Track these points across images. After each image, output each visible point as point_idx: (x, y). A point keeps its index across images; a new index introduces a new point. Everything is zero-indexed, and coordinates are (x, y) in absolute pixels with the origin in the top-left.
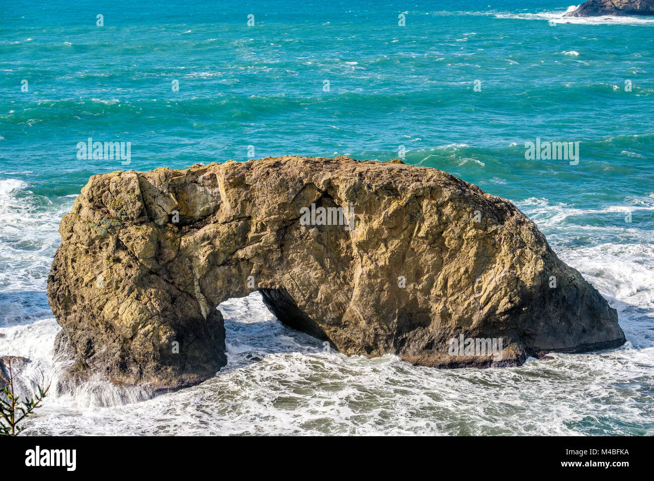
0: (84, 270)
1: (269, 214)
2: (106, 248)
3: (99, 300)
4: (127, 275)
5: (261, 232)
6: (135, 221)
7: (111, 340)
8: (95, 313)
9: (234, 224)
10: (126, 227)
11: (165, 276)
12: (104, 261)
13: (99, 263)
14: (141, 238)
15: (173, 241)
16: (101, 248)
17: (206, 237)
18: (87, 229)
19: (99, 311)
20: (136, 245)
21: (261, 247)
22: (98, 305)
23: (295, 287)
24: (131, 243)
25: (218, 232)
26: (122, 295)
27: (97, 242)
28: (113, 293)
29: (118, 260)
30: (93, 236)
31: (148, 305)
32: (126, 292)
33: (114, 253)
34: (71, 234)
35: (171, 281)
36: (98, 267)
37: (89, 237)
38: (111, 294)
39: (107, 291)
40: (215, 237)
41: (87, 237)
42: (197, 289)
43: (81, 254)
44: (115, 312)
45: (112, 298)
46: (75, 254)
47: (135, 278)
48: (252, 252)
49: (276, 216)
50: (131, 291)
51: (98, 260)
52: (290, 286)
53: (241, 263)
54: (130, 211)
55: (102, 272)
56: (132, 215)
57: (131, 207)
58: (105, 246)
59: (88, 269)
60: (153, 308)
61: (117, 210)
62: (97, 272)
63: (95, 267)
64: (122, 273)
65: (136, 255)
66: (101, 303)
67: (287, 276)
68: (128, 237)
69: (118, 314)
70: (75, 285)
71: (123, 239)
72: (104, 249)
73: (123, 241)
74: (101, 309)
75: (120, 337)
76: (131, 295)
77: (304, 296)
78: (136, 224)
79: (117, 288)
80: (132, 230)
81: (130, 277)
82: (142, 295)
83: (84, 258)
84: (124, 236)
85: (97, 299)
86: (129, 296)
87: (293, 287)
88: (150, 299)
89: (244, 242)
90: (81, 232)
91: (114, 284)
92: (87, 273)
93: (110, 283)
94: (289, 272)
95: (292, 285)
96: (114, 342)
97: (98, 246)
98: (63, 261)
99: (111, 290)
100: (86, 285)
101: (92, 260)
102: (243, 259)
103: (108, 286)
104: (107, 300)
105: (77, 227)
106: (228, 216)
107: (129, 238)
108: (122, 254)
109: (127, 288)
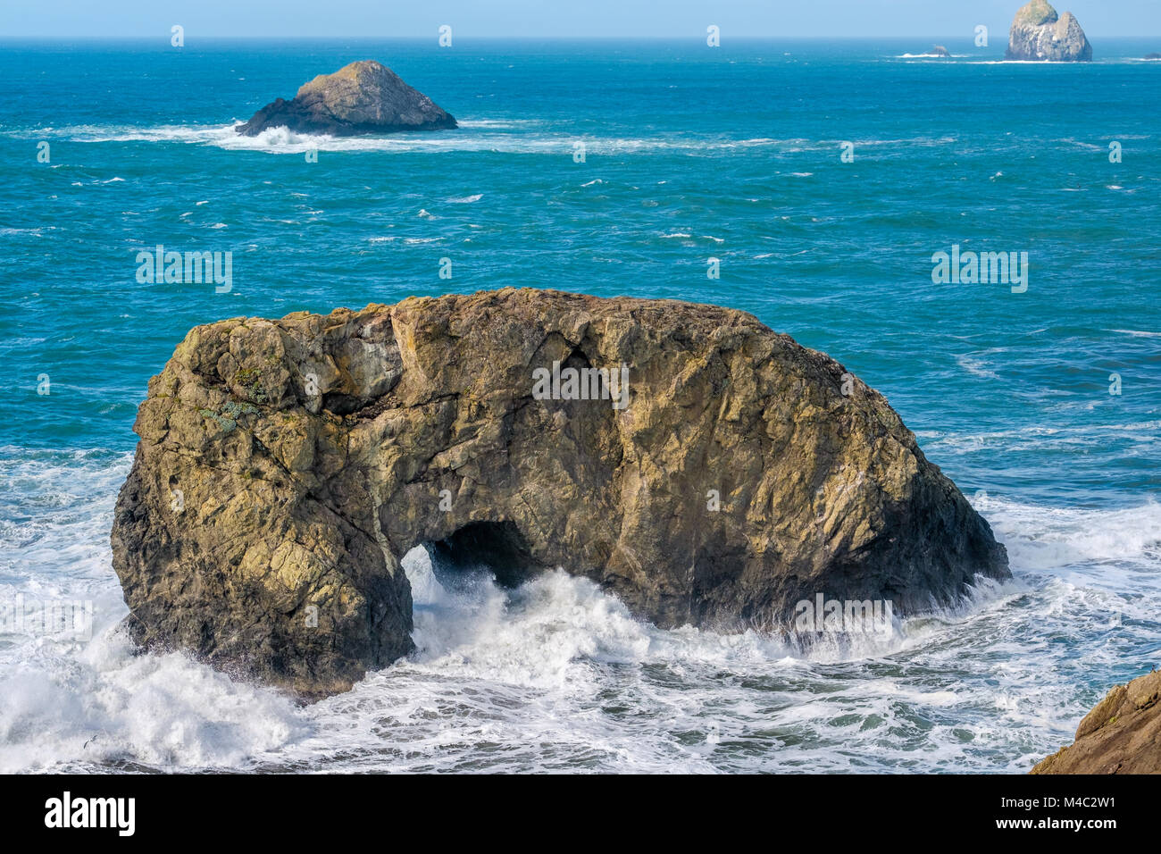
0: (199, 495)
1: (491, 388)
2: (235, 454)
3: (232, 546)
4: (277, 499)
5: (476, 420)
6: (279, 405)
7: (253, 618)
8: (224, 570)
9: (432, 406)
10: (266, 416)
11: (330, 502)
12: (235, 476)
13: (225, 480)
14: (295, 433)
15: (338, 439)
16: (224, 454)
17: (388, 431)
18: (198, 420)
19: (234, 568)
20: (286, 446)
21: (475, 448)
22: (230, 555)
23: (529, 516)
24: (278, 443)
25: (409, 422)
26: (273, 536)
27: (217, 443)
28: (256, 532)
29: (257, 474)
30: (212, 432)
31: (317, 551)
32: (278, 530)
33: (250, 462)
34: (165, 432)
35: (339, 511)
36: (225, 488)
37: (205, 435)
38: (253, 535)
39: (245, 530)
40: (403, 431)
41: (200, 435)
42: (378, 525)
43: (190, 466)
44: (265, 566)
45: (255, 542)
46: (178, 468)
47: (291, 505)
48: (462, 456)
49: (504, 391)
50: (286, 528)
51: (223, 477)
52: (522, 516)
53: (443, 478)
54: (271, 386)
55: (234, 496)
56: (275, 394)
57: (272, 379)
58: (232, 450)
59: (206, 493)
60: (326, 557)
61: (248, 385)
62: (226, 497)
63: (220, 489)
64: (270, 496)
65: (287, 463)
66: (236, 552)
67: (517, 497)
68: (272, 433)
69: (270, 568)
70: (179, 524)
71: (263, 436)
72: (231, 457)
73: (263, 440)
74: (236, 562)
75: (271, 611)
76: (288, 535)
77: (545, 533)
78: (280, 410)
79: (263, 523)
80: (277, 419)
81: (282, 504)
82: (302, 534)
83: (198, 473)
84: (264, 432)
85: (228, 544)
86: (284, 536)
87: (526, 517)
88: (317, 542)
89: (448, 440)
90: (187, 426)
91: (257, 517)
92: (206, 500)
93: (250, 516)
94: (520, 491)
95: (525, 512)
96: (259, 621)
97: (221, 451)
98: (153, 483)
99: (251, 527)
100: (205, 522)
101: (213, 476)
102: (446, 470)
103: (247, 520)
104: (246, 545)
105: (177, 420)
106: (423, 393)
107: (273, 435)
108: (263, 465)
109: (280, 522)
